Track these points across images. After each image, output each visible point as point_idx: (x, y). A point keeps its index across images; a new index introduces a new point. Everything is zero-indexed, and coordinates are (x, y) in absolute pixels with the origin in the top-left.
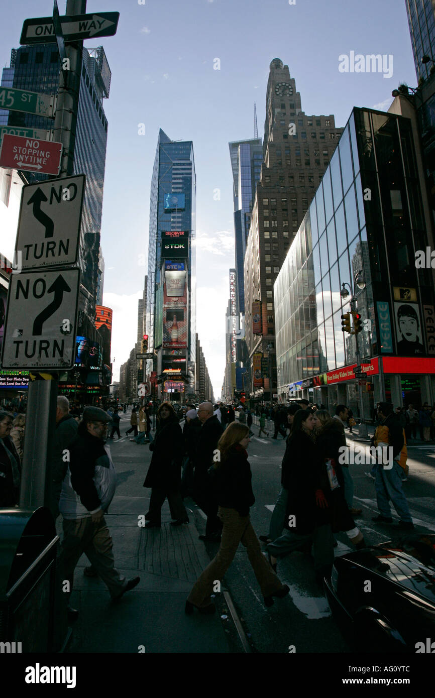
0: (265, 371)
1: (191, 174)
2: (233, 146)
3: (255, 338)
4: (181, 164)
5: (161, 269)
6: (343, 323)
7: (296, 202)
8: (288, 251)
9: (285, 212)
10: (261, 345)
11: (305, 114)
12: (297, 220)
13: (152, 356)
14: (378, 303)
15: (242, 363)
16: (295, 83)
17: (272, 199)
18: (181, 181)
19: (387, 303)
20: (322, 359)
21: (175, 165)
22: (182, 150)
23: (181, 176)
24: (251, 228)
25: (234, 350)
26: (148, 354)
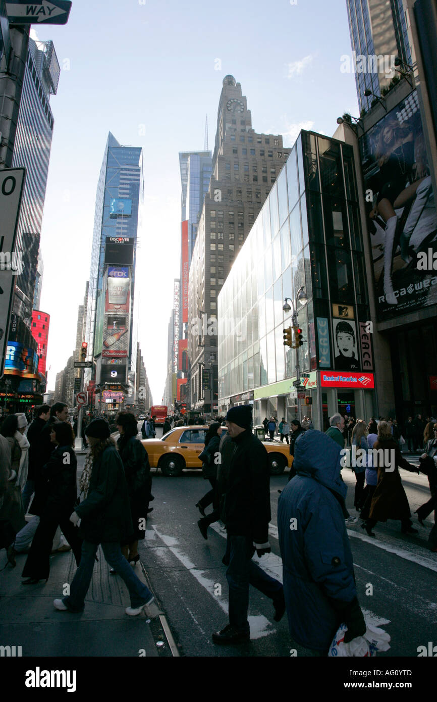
0: (206, 382)
1: (139, 180)
2: (183, 156)
3: (197, 349)
4: (129, 170)
5: (103, 275)
6: (285, 337)
7: (243, 216)
8: (233, 264)
9: (231, 226)
10: (204, 356)
11: (255, 132)
12: (243, 234)
13: (91, 365)
14: (318, 318)
15: (183, 374)
16: (246, 100)
17: (220, 211)
18: (128, 187)
19: (327, 319)
20: (263, 371)
21: (123, 170)
22: (131, 155)
23: (129, 182)
24: (197, 239)
25: (176, 360)
26: (87, 362)
